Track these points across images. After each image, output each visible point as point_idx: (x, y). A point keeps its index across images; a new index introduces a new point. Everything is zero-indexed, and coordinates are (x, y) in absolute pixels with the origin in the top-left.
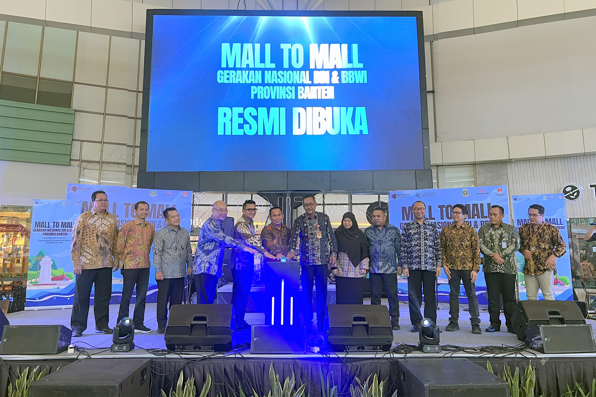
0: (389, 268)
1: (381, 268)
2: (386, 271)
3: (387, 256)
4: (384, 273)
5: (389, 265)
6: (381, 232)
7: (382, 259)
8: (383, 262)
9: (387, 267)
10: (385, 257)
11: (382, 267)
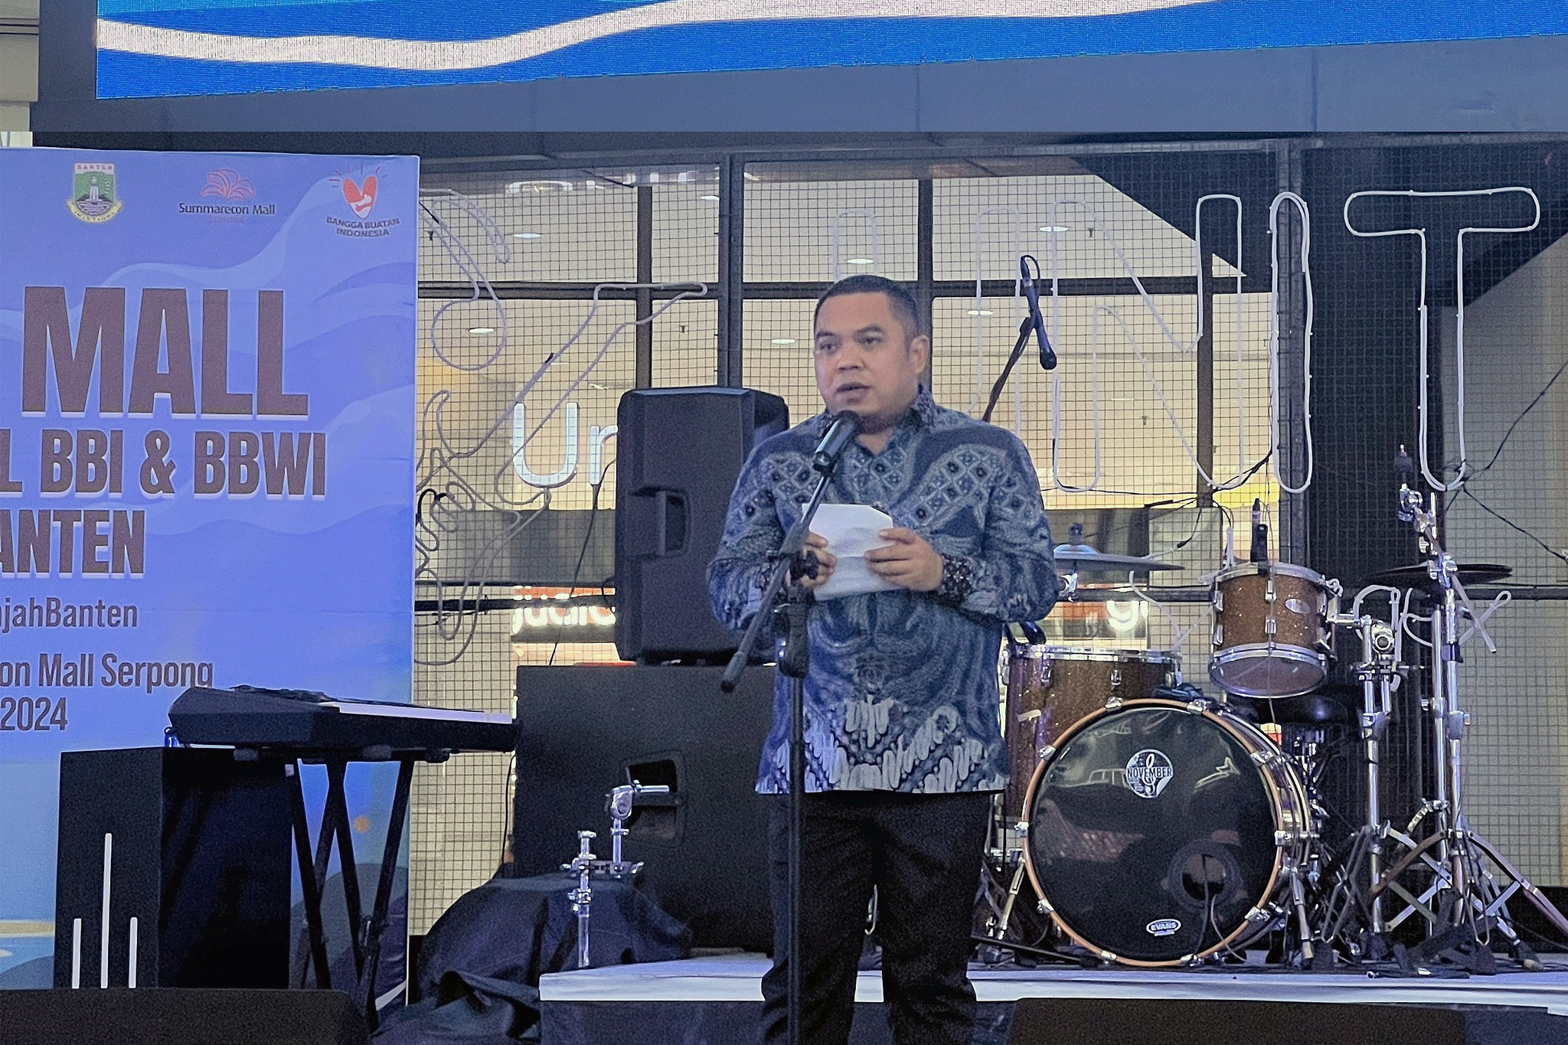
0: (939, 752)
1: (879, 748)
2: (918, 775)
3: (926, 656)
4: (906, 787)
5: (942, 723)
6: (881, 469)
7: (888, 679)
8: (890, 702)
9: (927, 736)
10: (913, 664)
11: (887, 741)
